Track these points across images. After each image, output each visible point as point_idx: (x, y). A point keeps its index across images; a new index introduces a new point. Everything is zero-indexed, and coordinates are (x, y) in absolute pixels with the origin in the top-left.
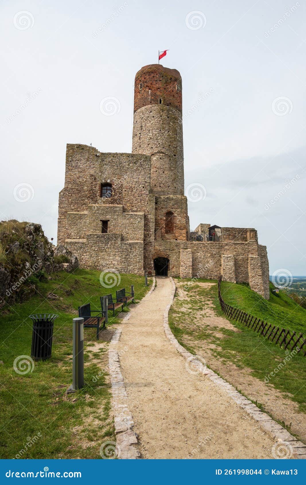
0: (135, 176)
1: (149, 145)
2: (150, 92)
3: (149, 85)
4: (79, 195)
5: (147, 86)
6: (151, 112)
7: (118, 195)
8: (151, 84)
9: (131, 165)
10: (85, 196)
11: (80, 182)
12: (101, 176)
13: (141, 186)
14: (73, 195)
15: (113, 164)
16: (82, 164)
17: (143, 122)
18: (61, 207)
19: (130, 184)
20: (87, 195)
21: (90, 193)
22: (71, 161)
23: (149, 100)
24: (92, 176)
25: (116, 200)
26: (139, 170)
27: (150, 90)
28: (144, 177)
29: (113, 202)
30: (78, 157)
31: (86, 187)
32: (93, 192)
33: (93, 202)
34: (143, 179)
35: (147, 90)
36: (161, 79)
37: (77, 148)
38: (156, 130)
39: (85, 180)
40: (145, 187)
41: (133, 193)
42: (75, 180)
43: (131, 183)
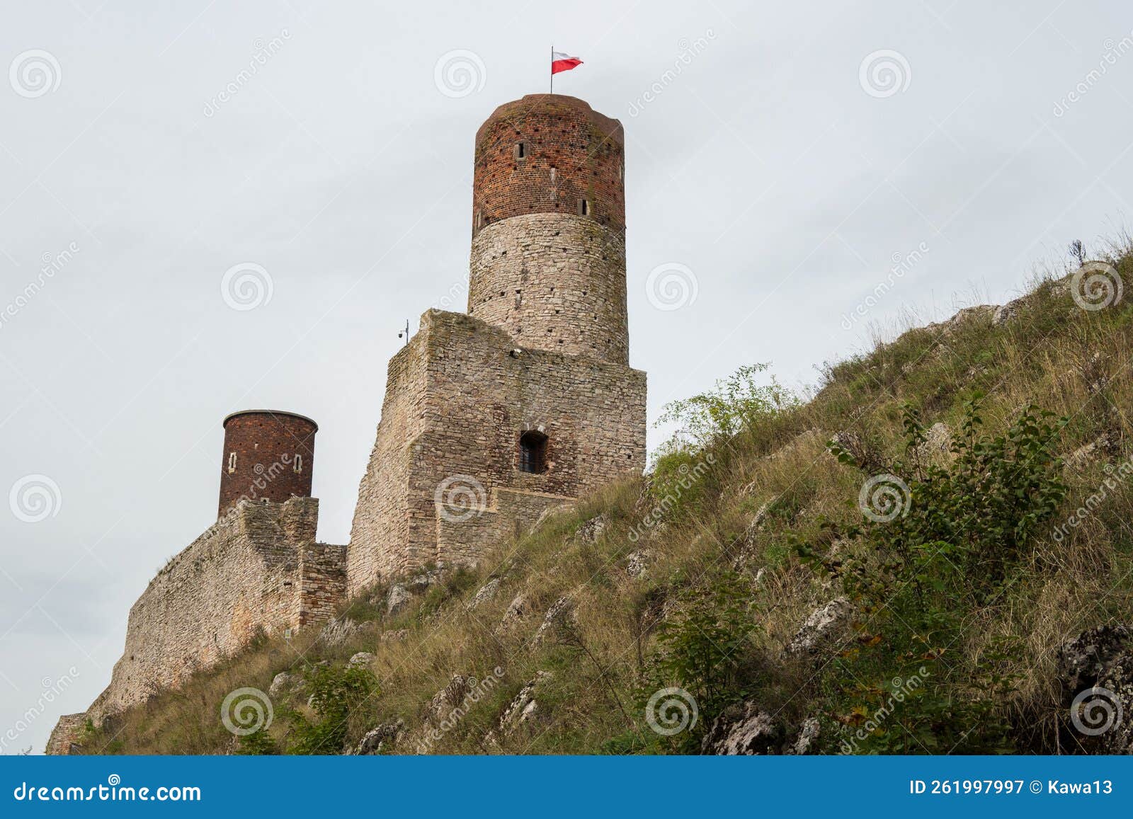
0: (607, 424)
1: (550, 331)
2: (553, 175)
3: (551, 153)
4: (465, 457)
5: (543, 155)
6: (557, 234)
7: (566, 470)
8: (558, 151)
9: (597, 391)
10: (481, 463)
11: (466, 420)
12: (521, 411)
13: (622, 452)
14: (447, 455)
15: (554, 384)
16: (474, 373)
17: (531, 259)
18: (417, 485)
19: (594, 442)
20: (486, 460)
21: (493, 456)
22: (441, 358)
23: (552, 198)
24: (499, 408)
25: (560, 484)
26: (617, 408)
27: (553, 170)
28: (631, 430)
29: (553, 487)
30: (460, 349)
31: (484, 438)
32: (500, 452)
33: (501, 482)
34: (628, 433)
35: (545, 166)
36: (585, 143)
37: (458, 323)
38: (573, 290)
39: (480, 417)
40: (632, 457)
41: (603, 470)
42: (452, 413)
43: (597, 440)
